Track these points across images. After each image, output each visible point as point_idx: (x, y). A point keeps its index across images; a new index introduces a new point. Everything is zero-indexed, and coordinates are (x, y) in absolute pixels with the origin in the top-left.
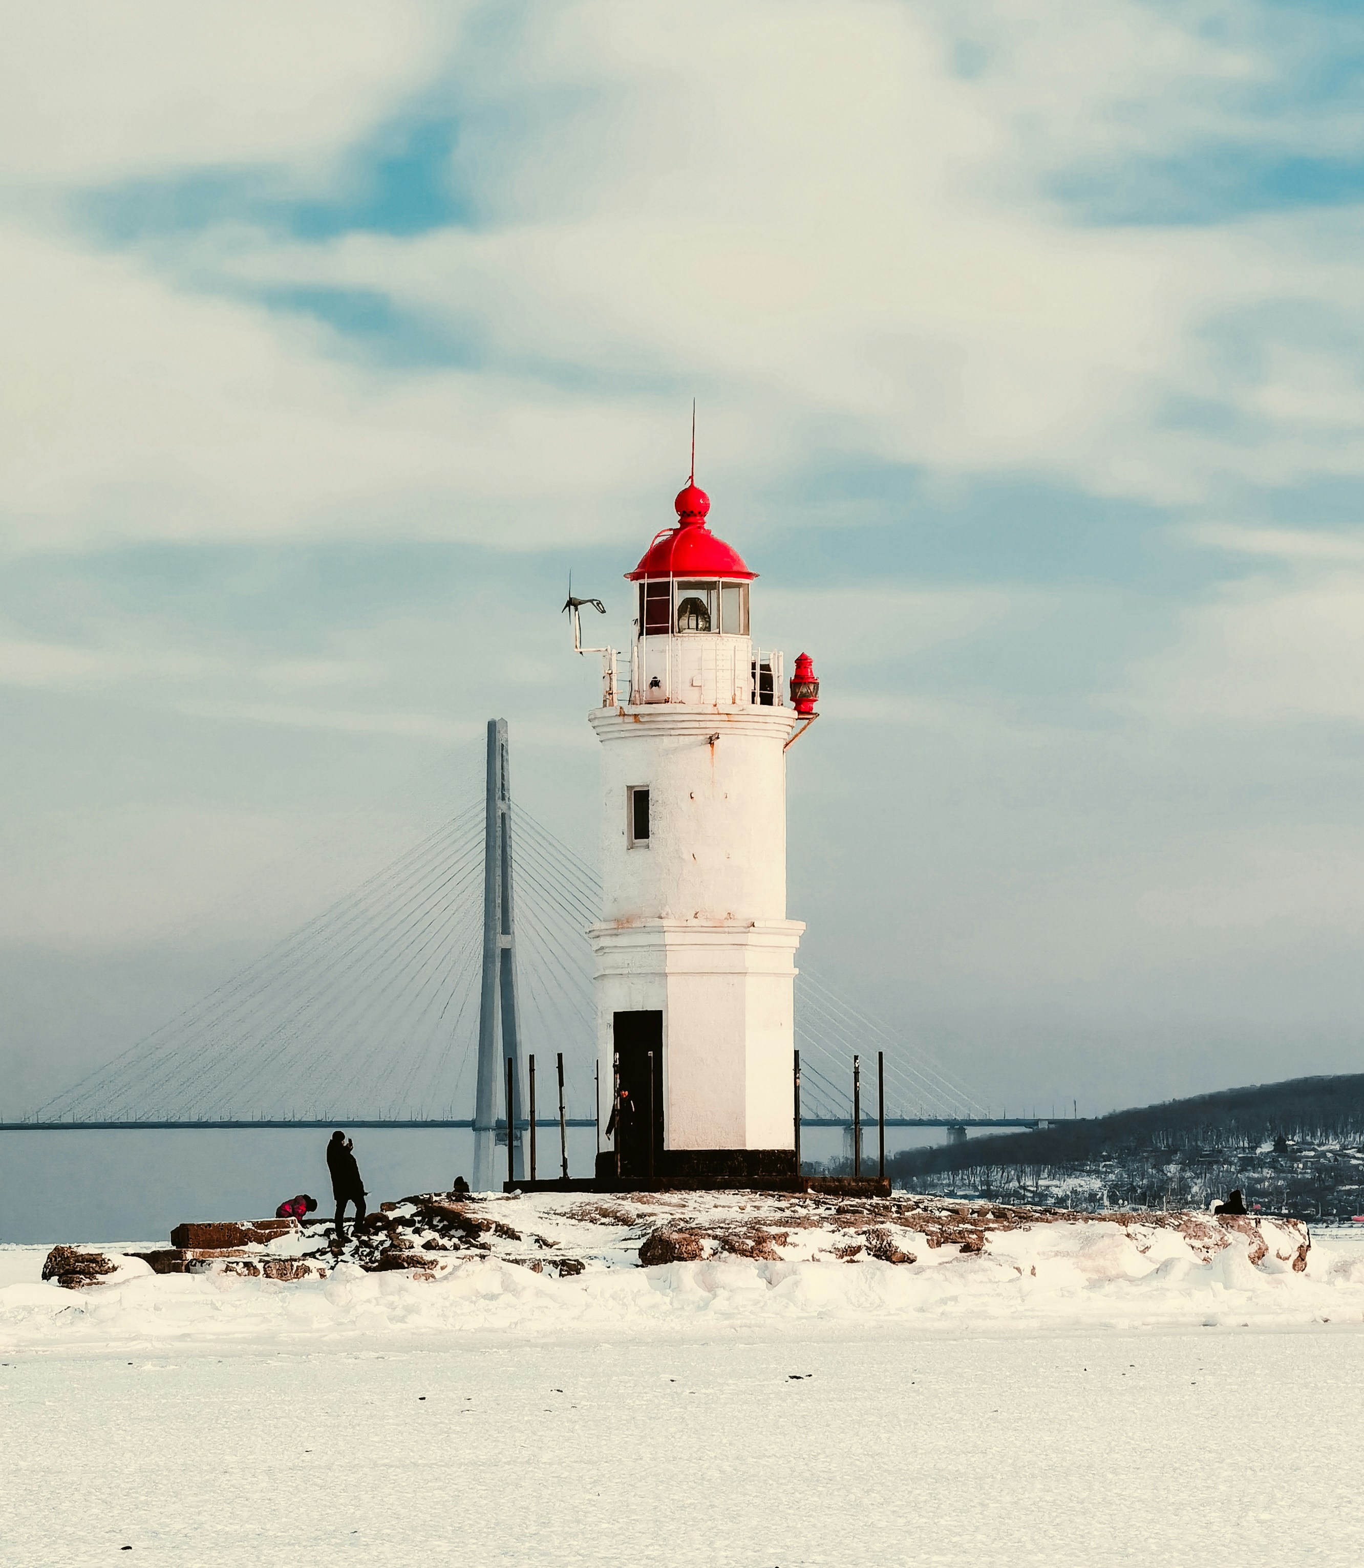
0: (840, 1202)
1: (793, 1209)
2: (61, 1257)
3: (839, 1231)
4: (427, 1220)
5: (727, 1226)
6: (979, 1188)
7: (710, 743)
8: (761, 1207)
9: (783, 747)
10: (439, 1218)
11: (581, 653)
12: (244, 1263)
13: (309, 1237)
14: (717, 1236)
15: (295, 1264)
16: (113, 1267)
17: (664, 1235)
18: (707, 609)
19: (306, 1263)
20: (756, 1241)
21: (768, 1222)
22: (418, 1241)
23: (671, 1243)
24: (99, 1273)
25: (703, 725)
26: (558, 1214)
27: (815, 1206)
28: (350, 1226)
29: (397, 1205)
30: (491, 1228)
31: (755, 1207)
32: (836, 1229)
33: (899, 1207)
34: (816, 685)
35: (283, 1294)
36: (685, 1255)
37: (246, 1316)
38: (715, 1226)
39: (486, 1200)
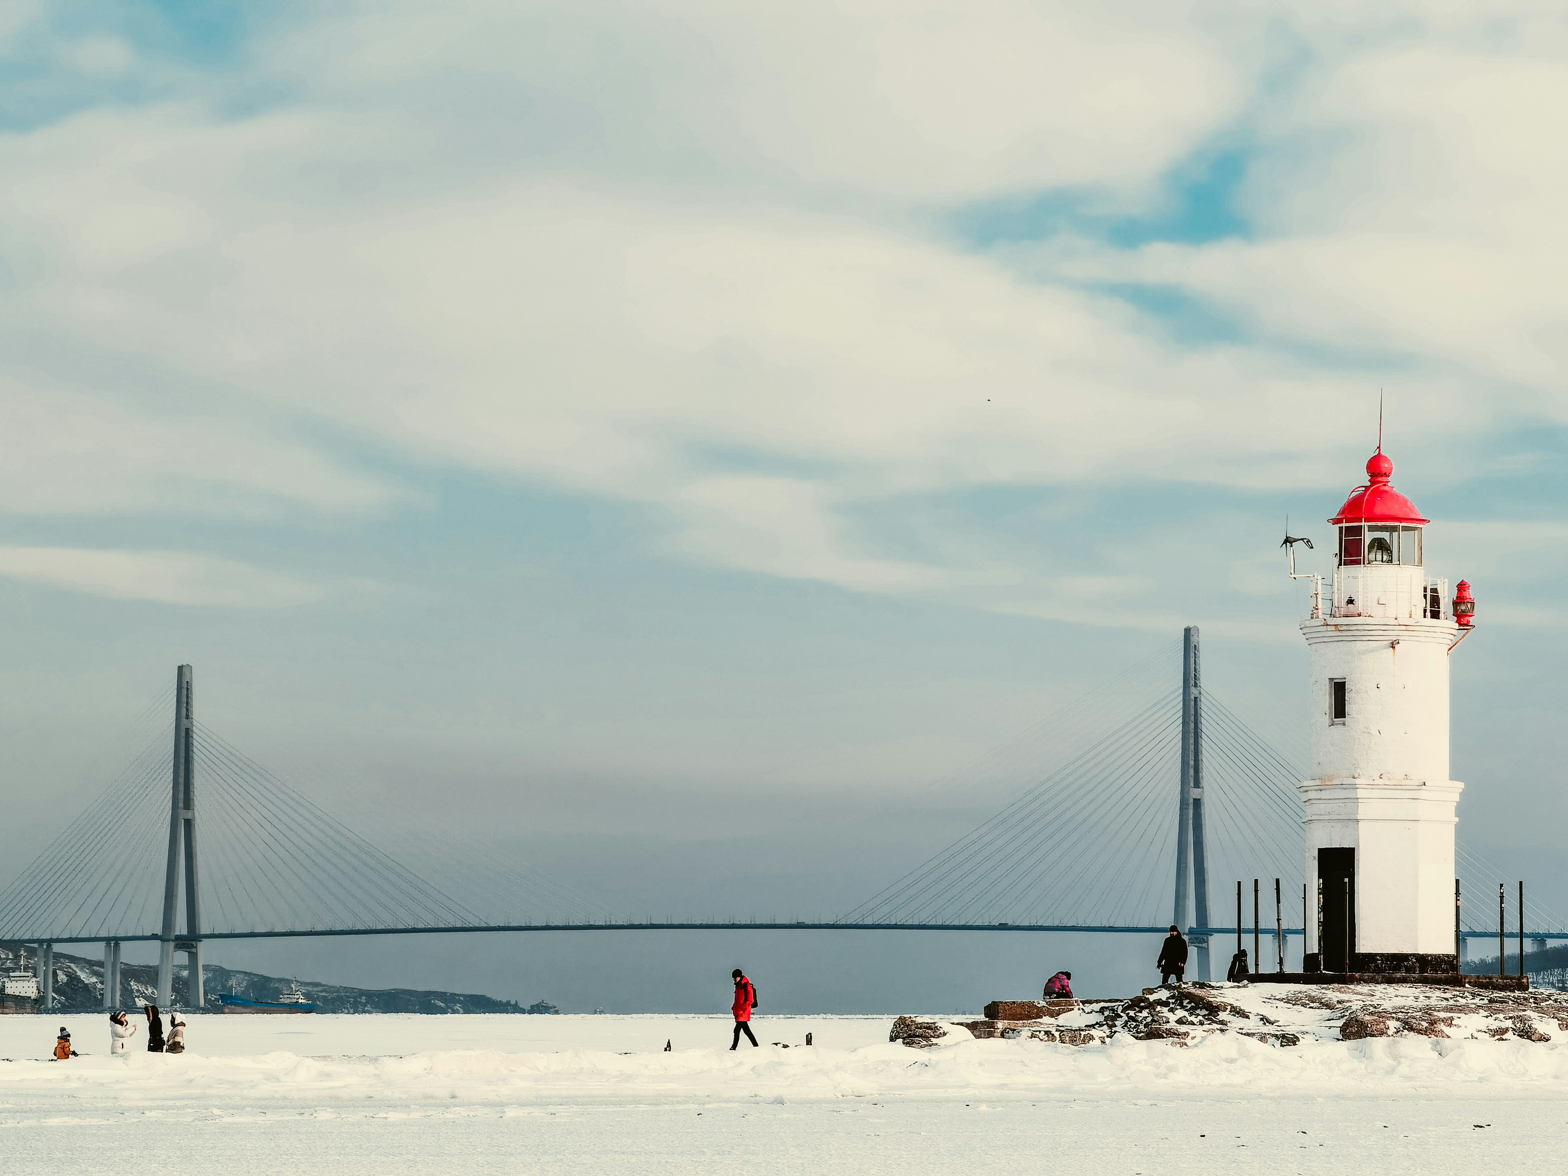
0: (1490, 995)
1: (1455, 999)
2: (904, 1024)
3: (1492, 1016)
4: (1178, 1001)
5: (1406, 1011)
6: (1557, 985)
7: (1392, 647)
8: (1432, 997)
9: (1447, 650)
10: (1188, 1000)
11: (1295, 578)
12: (1045, 1031)
13: (1088, 1013)
14: (1399, 1018)
15: (1083, 1033)
16: (944, 1032)
17: (1359, 1017)
18: (1390, 546)
19: (1090, 1032)
20: (1429, 1022)
21: (1437, 1009)
22: (1173, 1018)
23: (1365, 1023)
24: (933, 1037)
25: (1386, 633)
26: (1278, 1000)
27: (1472, 998)
28: (1119, 1005)
29: (1155, 990)
30: (1227, 1009)
31: (1426, 997)
32: (1489, 1015)
33: (1535, 999)
34: (1473, 604)
35: (1075, 1055)
36: (1376, 1033)
37: (1048, 1071)
38: (1397, 1011)
39: (1222, 987)
